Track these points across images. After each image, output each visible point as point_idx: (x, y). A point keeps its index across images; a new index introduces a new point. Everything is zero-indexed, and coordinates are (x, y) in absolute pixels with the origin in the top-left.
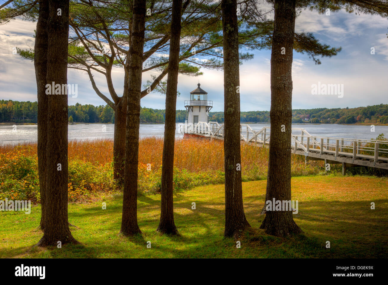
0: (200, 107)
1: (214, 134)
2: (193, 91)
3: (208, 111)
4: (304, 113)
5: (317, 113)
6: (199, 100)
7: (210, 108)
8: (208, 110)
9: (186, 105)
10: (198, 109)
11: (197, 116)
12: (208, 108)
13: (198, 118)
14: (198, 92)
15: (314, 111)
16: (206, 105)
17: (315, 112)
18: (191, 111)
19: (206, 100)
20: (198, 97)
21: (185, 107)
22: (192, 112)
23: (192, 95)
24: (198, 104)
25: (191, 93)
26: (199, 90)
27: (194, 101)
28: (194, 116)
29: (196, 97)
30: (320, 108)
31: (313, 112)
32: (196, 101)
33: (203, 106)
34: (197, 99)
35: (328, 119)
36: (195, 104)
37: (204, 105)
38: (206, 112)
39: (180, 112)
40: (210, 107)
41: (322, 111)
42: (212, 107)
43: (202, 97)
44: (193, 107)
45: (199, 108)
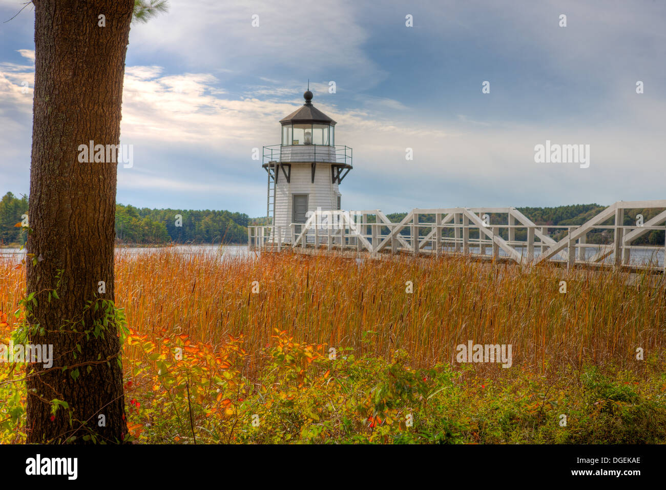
0: (313, 166)
1: (378, 248)
2: (289, 116)
3: (337, 181)
4: (539, 218)
5: (573, 217)
6: (308, 143)
7: (345, 170)
8: (338, 176)
9: (267, 161)
10: (306, 173)
11: (305, 196)
12: (339, 173)
13: (306, 202)
14: (307, 118)
15: (565, 213)
16: (333, 161)
17: (566, 215)
18: (286, 180)
19: (331, 144)
20: (306, 134)
21: (265, 166)
22: (289, 181)
23: (285, 129)
24: (306, 158)
25: (284, 123)
26: (309, 112)
27: (295, 148)
28: (296, 197)
29: (299, 134)
30: (581, 204)
31: (563, 213)
32: (299, 148)
33: (324, 164)
34: (302, 142)
35: (603, 234)
36: (298, 159)
37: (326, 159)
38: (334, 182)
39: (212, 216)
40: (343, 166)
41: (587, 211)
42: (350, 168)
43: (319, 134)
44: (289, 165)
45: (310, 169)
